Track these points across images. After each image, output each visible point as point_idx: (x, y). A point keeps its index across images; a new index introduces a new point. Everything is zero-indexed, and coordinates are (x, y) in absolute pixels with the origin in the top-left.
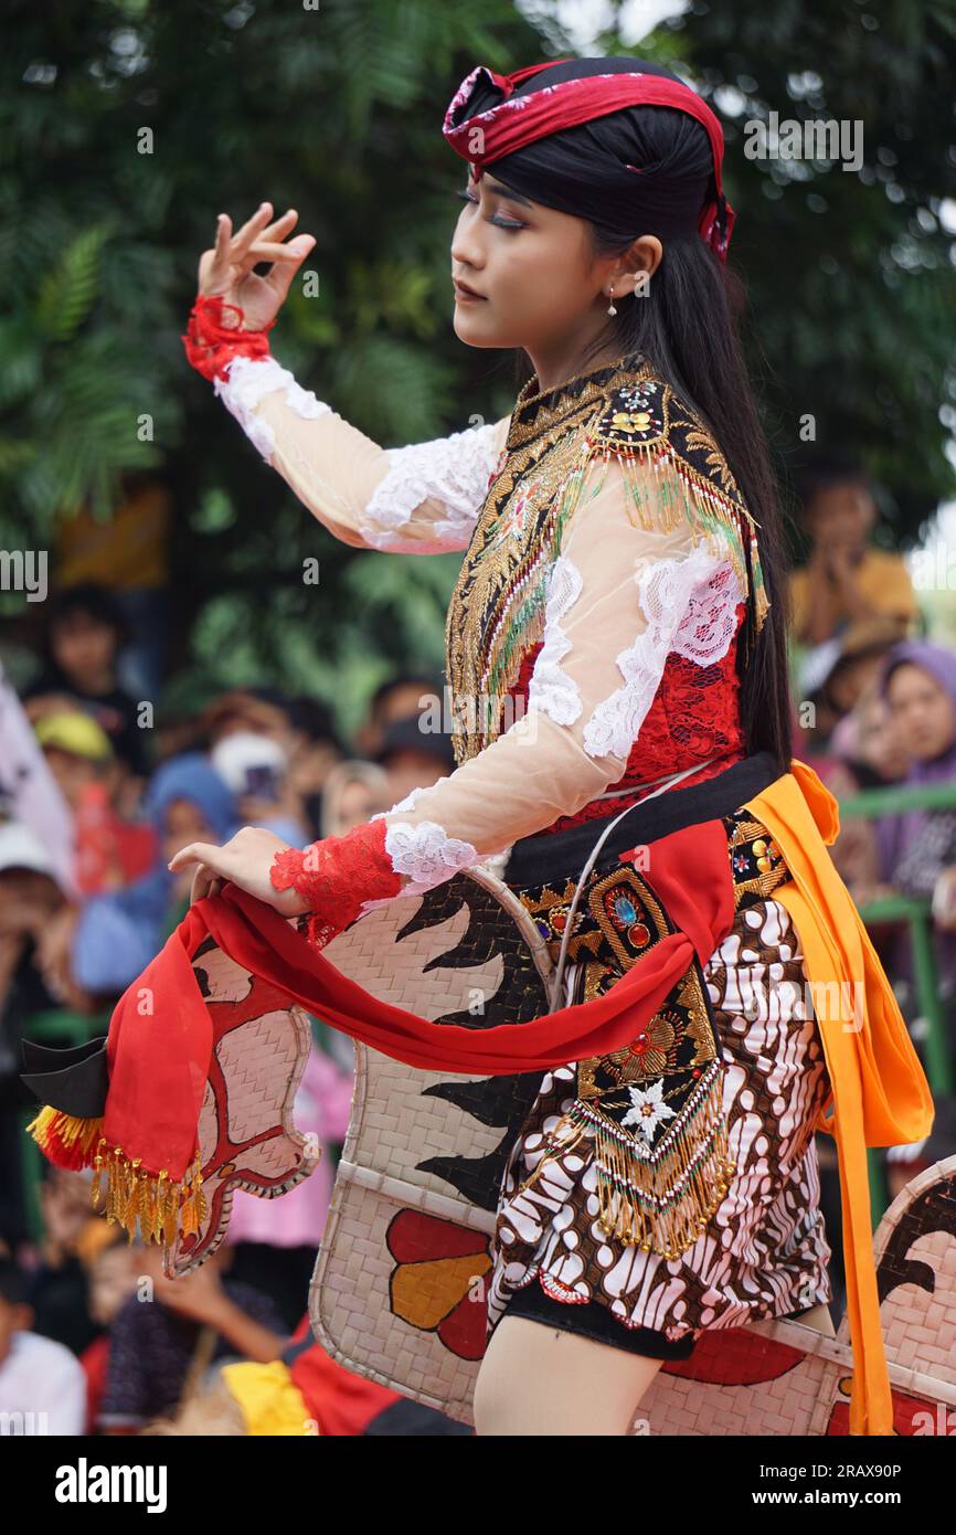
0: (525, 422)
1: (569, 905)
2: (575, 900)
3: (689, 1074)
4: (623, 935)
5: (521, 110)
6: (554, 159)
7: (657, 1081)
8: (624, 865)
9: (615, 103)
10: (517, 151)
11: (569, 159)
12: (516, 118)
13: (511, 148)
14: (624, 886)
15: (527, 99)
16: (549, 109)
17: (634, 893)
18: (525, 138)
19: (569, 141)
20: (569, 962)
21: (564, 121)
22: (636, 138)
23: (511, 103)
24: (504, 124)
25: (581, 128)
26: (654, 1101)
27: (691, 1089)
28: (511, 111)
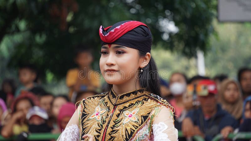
0: (121, 99)
5: (119, 29)
6: (130, 37)
9: (137, 25)
11: (133, 36)
13: (120, 36)
15: (120, 26)
16: (125, 27)
18: (122, 34)
19: (130, 32)
21: (129, 29)
23: (117, 27)
24: (117, 32)
25: (132, 30)
28: (117, 29)
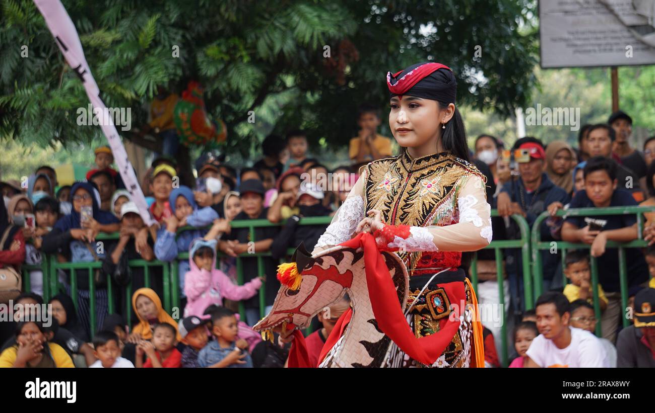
0: (417, 164)
1: (416, 296)
2: (419, 295)
3: (454, 353)
4: (435, 309)
5: (411, 75)
6: (426, 85)
7: (443, 354)
8: (441, 288)
9: (434, 69)
10: (414, 85)
12: (411, 77)
13: (412, 85)
14: (440, 295)
15: (412, 72)
16: (419, 73)
17: (442, 297)
18: (416, 82)
19: (426, 79)
20: (409, 313)
21: (425, 74)
22: (443, 75)
23: (408, 74)
24: (408, 79)
25: (429, 76)
26: (442, 360)
27: (455, 358)
28: (409, 76)
